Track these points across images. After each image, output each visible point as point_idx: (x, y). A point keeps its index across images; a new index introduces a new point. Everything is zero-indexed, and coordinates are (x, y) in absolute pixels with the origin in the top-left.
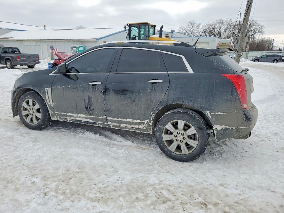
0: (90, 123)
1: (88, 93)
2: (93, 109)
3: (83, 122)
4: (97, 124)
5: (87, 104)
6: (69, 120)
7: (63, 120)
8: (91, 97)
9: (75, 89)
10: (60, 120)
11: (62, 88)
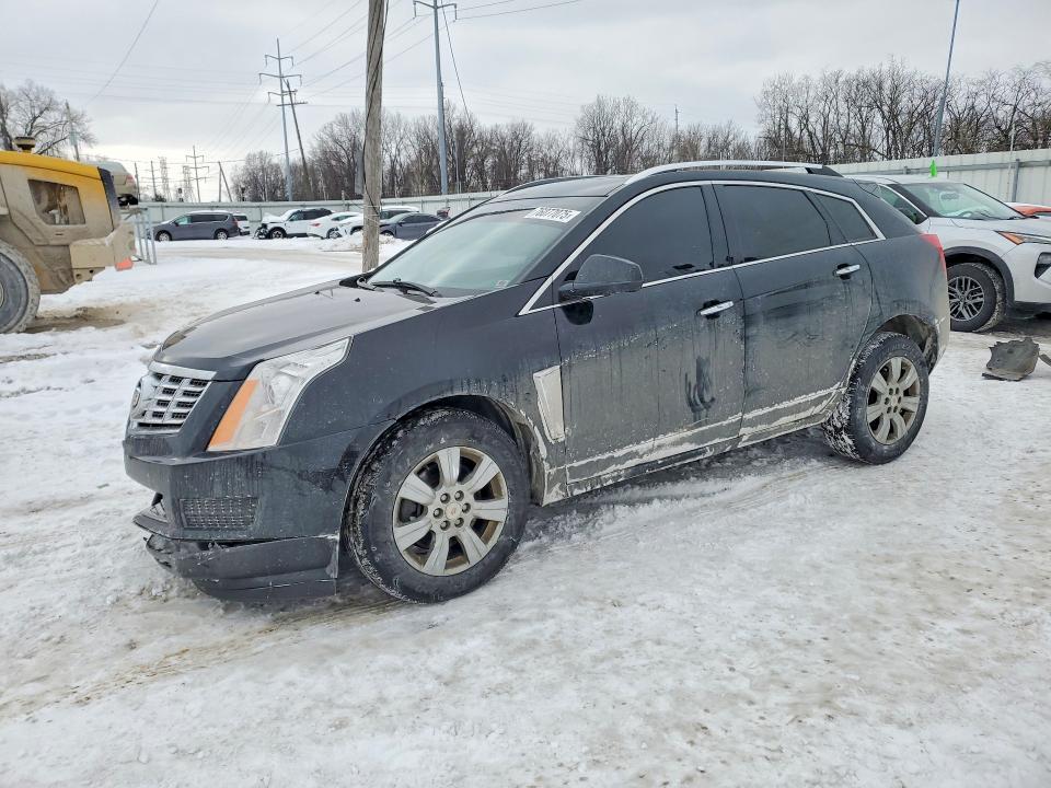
0: (684, 456)
1: (697, 346)
2: (713, 400)
3: (662, 465)
4: (704, 452)
5: (693, 386)
6: (613, 478)
7: (589, 489)
8: (708, 360)
9: (652, 347)
10: (577, 492)
11: (605, 354)
